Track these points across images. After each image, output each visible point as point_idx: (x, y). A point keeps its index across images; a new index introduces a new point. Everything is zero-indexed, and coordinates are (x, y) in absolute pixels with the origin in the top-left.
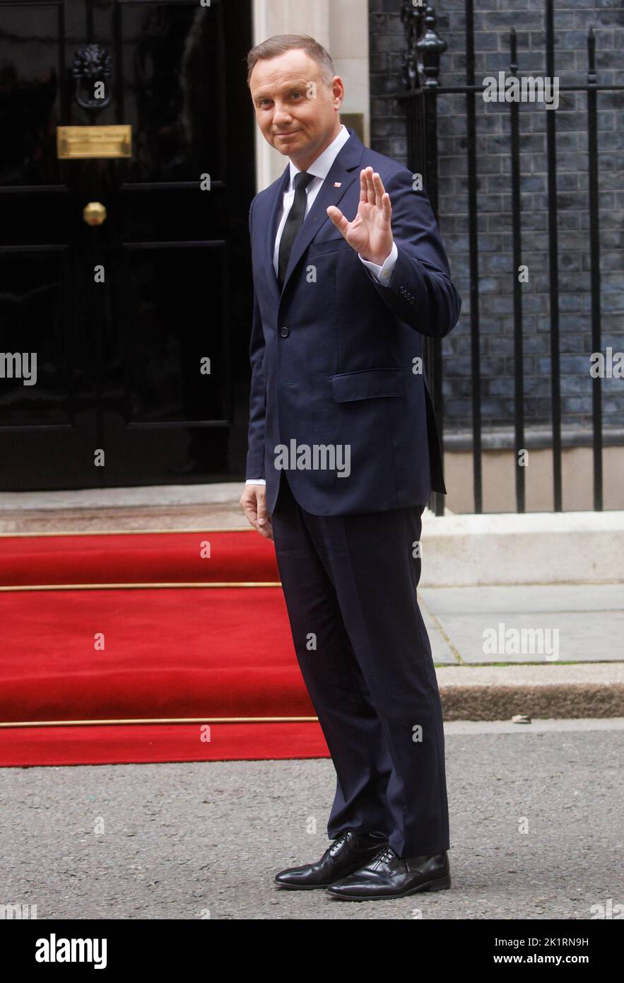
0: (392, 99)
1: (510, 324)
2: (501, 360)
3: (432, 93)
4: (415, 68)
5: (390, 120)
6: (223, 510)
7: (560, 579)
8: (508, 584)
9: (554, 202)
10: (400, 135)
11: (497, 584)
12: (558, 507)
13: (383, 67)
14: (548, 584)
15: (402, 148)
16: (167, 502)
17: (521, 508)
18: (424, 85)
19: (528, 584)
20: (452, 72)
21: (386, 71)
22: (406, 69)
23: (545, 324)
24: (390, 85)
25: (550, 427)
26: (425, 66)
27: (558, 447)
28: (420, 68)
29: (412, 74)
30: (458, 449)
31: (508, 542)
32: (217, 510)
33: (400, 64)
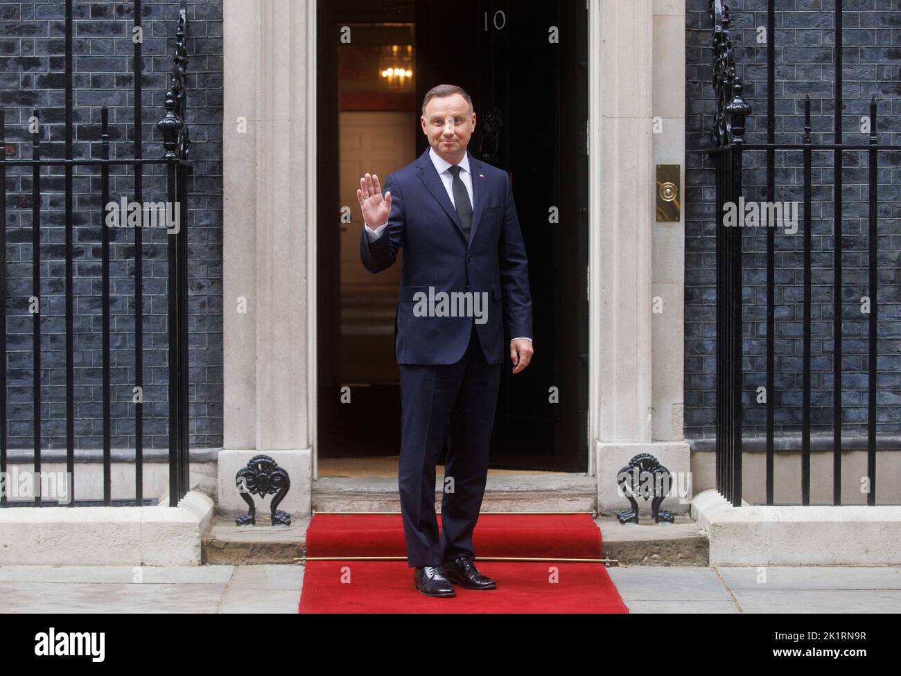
0: (706, 153)
1: (800, 345)
2: (792, 375)
3: (739, 149)
4: (724, 128)
5: (702, 171)
6: (554, 496)
7: (837, 562)
8: (794, 565)
9: (839, 243)
10: (711, 184)
11: (784, 565)
12: (837, 501)
13: (697, 125)
14: (827, 565)
15: (712, 195)
16: (508, 489)
17: (806, 501)
18: (732, 142)
19: (810, 565)
20: (755, 131)
21: (700, 129)
22: (716, 128)
23: (829, 346)
24: (703, 141)
25: (832, 433)
26: (732, 126)
27: (838, 450)
28: (729, 127)
29: (721, 133)
30: (753, 449)
31: (794, 529)
32: (549, 496)
33: (711, 123)
